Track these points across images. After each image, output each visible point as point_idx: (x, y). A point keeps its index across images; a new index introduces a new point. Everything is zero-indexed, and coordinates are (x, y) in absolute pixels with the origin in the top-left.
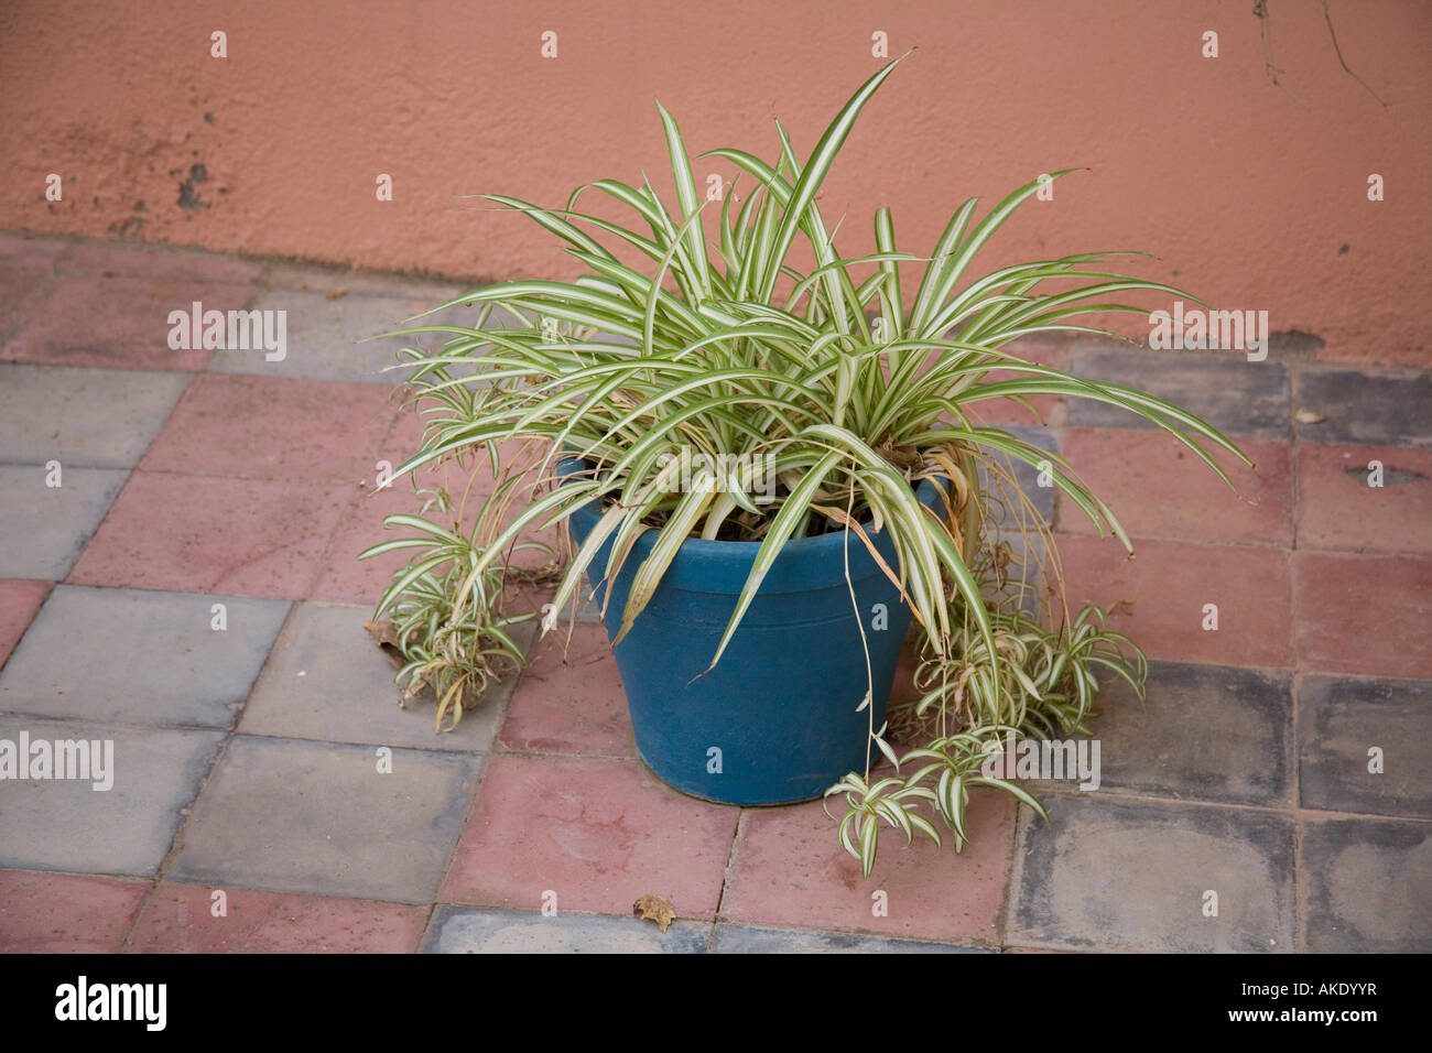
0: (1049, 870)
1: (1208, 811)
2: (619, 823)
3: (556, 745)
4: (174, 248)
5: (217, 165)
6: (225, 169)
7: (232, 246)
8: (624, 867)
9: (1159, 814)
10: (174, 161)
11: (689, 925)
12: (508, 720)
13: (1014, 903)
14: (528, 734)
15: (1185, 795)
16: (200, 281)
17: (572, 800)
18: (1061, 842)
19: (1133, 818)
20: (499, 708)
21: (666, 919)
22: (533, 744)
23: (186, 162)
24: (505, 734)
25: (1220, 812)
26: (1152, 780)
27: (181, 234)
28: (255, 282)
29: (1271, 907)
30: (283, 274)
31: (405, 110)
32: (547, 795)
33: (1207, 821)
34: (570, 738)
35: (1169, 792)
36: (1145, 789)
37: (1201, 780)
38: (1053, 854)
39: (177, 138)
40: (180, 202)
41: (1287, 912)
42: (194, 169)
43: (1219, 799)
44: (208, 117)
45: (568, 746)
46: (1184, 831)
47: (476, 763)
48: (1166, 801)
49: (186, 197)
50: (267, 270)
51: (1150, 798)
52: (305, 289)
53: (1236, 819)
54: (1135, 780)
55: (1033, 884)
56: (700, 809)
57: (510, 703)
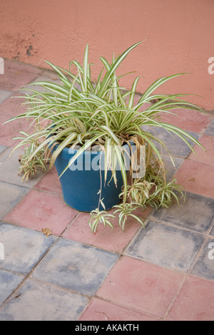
0: (142, 239)
1: (187, 231)
2: (50, 210)
3: (47, 189)
4: (25, 64)
5: (35, 47)
6: (36, 47)
7: (37, 65)
8: (46, 220)
9: (175, 230)
10: (26, 45)
11: (53, 236)
12: (40, 182)
13: (130, 245)
14: (42, 186)
15: (183, 227)
16: (27, 72)
17: (43, 203)
18: (148, 233)
19: (168, 230)
20: (39, 179)
21: (49, 234)
22: (42, 188)
23: (28, 45)
24: (37, 186)
25: (189, 232)
26: (178, 222)
27: (27, 61)
28: (39, 74)
29: (190, 257)
30: (46, 73)
31: (73, 39)
32: (39, 201)
33: (186, 234)
34: (51, 188)
35: (180, 225)
36: (175, 224)
37: (189, 223)
38: (145, 235)
39: (27, 39)
40: (27, 53)
41: (192, 259)
42: (30, 47)
43: (191, 229)
44: (33, 35)
45: (50, 190)
46: (179, 235)
47: (28, 190)
48: (179, 227)
49: (28, 53)
50: (43, 72)
51: (175, 226)
52: (49, 77)
53: (193, 235)
54: (173, 221)
55: (137, 241)
56: (70, 210)
57: (42, 178)
